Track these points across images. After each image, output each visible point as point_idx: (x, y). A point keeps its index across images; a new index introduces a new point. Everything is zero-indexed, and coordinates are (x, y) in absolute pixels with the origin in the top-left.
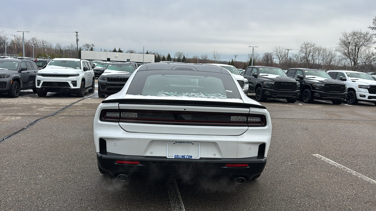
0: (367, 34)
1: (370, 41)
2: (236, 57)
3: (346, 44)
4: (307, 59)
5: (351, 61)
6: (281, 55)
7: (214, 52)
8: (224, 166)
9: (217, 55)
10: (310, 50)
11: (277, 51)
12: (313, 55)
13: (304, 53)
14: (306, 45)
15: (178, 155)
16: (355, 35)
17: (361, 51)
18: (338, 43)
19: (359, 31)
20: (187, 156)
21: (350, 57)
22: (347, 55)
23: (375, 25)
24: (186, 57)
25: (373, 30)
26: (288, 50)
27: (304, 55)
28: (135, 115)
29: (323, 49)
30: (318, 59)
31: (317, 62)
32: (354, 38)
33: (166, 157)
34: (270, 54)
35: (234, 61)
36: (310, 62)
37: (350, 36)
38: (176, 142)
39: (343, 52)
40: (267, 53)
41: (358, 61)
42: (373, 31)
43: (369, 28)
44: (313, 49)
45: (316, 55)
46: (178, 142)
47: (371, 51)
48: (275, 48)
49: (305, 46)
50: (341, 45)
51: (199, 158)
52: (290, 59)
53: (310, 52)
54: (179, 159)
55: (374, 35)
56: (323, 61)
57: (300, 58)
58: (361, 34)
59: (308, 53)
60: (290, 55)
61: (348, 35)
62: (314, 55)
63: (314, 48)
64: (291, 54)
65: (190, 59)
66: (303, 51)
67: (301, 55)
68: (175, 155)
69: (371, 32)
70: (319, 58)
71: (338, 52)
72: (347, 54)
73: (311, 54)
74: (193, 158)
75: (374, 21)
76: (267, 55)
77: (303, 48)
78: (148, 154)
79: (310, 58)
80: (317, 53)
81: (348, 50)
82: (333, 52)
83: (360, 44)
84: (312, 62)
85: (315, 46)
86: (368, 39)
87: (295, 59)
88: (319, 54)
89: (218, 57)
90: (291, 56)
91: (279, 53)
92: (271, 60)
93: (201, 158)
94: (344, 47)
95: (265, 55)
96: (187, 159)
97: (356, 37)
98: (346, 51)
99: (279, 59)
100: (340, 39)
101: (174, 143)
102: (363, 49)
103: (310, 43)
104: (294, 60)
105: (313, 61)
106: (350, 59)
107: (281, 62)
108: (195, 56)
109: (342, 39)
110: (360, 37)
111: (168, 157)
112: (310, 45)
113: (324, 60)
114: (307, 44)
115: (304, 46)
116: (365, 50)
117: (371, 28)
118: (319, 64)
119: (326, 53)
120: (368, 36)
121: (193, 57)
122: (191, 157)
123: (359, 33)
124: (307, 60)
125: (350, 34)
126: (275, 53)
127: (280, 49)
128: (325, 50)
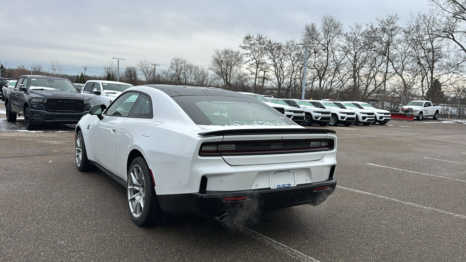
0: (238, 53)
1: (241, 61)
2: (85, 69)
3: (218, 62)
4: (178, 77)
5: (224, 81)
6: (147, 71)
7: (52, 61)
8: (314, 191)
9: (57, 66)
10: (181, 67)
11: (142, 66)
12: (184, 73)
13: (175, 70)
14: (176, 60)
15: (280, 184)
16: (227, 53)
17: (233, 70)
18: (211, 62)
19: (231, 50)
20: (287, 184)
21: (223, 76)
22: (220, 75)
23: (245, 44)
24: (4, 66)
25: (244, 49)
26: (155, 65)
27: (174, 72)
28: (233, 147)
29: (195, 67)
30: (190, 78)
31: (189, 80)
32: (227, 57)
33: (270, 188)
34: (133, 69)
35: (83, 75)
36: (182, 80)
37: (222, 54)
38: (276, 172)
39: (216, 71)
40: (130, 67)
41: (231, 81)
42: (244, 51)
43: (240, 47)
44: (185, 66)
45: (188, 73)
46: (279, 172)
47: (241, 71)
48: (140, 62)
49: (176, 62)
50: (214, 63)
51: (296, 185)
52: (159, 76)
53: (181, 69)
54: (281, 188)
55: (245, 55)
56: (195, 79)
57: (169, 75)
58: (232, 52)
59: (179, 70)
60: (158, 72)
61: (220, 53)
62: (186, 72)
63: (185, 64)
64: (159, 70)
65: (13, 70)
66: (173, 67)
67: (171, 72)
68: (278, 185)
69: (242, 51)
70: (191, 76)
71: (212, 70)
72: (220, 73)
73: (182, 71)
74: (292, 186)
75: (244, 40)
76: (129, 69)
77: (173, 64)
78: (254, 187)
79: (182, 76)
80: (189, 71)
81: (222, 69)
82: (206, 70)
83: (232, 63)
84: (184, 81)
85: (186, 63)
86: (239, 59)
87: (164, 76)
88: (191, 72)
89: (60, 68)
90: (160, 73)
91: (145, 68)
92: (135, 76)
93: (298, 185)
94: (217, 65)
95: (127, 69)
96: (287, 187)
97: (228, 55)
98: (219, 70)
99: (146, 76)
100: (213, 57)
101: (275, 173)
102: (235, 68)
103: (180, 59)
104: (163, 78)
105: (184, 79)
106: (224, 78)
107: (148, 79)
108: (21, 66)
109: (214, 57)
110: (232, 56)
111: (272, 188)
112: (180, 62)
113: (197, 79)
114: (178, 60)
115: (174, 62)
116: (236, 70)
117: (242, 47)
118: (192, 83)
119: (198, 71)
120: (239, 55)
121: (17, 68)
122: (290, 185)
123: (230, 51)
124: (179, 79)
125: (223, 52)
126: (140, 67)
127: (146, 63)
128: (196, 68)
